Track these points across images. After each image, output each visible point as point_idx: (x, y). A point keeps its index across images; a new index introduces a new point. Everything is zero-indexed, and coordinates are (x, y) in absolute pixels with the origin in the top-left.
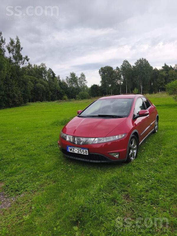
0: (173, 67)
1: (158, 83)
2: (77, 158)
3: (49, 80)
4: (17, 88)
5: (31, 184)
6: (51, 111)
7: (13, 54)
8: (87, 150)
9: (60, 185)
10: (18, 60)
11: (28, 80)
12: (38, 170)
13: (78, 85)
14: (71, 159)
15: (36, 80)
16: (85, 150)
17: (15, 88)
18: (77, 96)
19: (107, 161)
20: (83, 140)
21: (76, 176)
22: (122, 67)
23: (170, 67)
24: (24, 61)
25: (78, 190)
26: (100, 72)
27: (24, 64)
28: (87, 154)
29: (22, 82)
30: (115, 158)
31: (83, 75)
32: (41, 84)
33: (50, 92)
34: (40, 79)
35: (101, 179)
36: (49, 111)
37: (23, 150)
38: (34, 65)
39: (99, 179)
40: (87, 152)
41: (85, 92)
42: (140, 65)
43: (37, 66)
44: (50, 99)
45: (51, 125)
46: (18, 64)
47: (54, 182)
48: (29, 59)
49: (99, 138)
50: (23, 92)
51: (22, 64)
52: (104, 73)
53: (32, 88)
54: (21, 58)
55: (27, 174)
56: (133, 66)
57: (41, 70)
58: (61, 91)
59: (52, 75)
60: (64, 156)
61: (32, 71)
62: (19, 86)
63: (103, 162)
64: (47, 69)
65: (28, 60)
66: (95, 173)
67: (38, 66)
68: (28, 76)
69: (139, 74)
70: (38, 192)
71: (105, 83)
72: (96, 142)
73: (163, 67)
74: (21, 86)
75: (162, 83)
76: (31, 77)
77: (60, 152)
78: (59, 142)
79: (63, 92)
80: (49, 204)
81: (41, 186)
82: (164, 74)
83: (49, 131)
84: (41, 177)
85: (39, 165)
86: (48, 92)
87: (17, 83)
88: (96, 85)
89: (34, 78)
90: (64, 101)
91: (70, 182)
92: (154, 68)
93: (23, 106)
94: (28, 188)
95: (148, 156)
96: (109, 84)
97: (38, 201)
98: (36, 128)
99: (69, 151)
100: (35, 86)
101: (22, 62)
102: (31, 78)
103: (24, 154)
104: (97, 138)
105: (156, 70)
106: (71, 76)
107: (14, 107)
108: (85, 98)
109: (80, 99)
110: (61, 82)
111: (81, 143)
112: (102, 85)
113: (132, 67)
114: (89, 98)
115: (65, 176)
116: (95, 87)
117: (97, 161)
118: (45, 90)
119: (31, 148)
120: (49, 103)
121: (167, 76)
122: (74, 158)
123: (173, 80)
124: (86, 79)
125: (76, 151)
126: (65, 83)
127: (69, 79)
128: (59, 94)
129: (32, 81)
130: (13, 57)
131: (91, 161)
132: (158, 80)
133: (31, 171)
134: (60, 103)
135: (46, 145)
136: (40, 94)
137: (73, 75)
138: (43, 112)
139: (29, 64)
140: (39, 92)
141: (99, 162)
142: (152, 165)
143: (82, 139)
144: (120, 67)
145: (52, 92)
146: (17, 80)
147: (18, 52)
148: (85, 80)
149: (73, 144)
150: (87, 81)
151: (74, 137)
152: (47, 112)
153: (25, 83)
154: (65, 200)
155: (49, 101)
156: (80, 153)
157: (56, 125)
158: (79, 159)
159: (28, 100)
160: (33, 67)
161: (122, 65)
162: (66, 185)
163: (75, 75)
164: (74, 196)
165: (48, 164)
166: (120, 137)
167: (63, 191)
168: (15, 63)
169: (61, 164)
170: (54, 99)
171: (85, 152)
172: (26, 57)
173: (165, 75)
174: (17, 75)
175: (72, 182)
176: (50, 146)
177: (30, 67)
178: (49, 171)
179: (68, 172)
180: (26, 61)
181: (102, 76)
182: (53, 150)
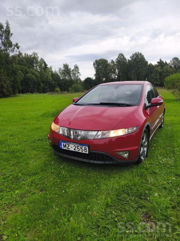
0: (168, 63)
1: (153, 78)
2: (72, 157)
3: (40, 71)
4: (6, 77)
5: (8, 193)
6: (42, 103)
7: (2, 40)
8: (87, 148)
9: (48, 196)
10: (7, 47)
11: (18, 69)
12: (20, 171)
13: (71, 77)
14: (64, 158)
15: (26, 70)
16: (84, 147)
17: (4, 77)
18: (70, 89)
19: (112, 162)
20: (82, 133)
21: (70, 182)
22: (117, 60)
23: (165, 62)
24: (14, 48)
25: (75, 205)
26: (94, 64)
27: (13, 51)
28: (87, 153)
29: (11, 71)
30: (124, 158)
31: (76, 67)
32: (32, 75)
33: (41, 83)
34: (31, 69)
35: (105, 187)
36: (40, 103)
37: (4, 145)
38: (25, 54)
39: (103, 187)
40: (87, 150)
41: (79, 85)
42: (135, 59)
43: (27, 55)
44: (42, 90)
45: (41, 116)
46: (7, 51)
47: (41, 190)
48: (20, 46)
49: (103, 131)
50: (13, 82)
51: (12, 52)
52: (98, 65)
53: (22, 78)
54: (10, 44)
55: (4, 178)
56: (129, 60)
57: (32, 60)
58: (53, 82)
59: (44, 65)
60: (55, 154)
61: (22, 61)
62: (8, 76)
63: (107, 163)
64: (39, 59)
65: (18, 48)
66: (97, 178)
67: (29, 55)
68: (19, 65)
69: (134, 69)
70: (16, 206)
71: (99, 76)
72: (100, 137)
73: (158, 62)
74: (10, 76)
75: (157, 79)
76: (22, 66)
77: (50, 148)
78: (49, 136)
79: (55, 84)
80: (30, 230)
81: (22, 196)
82: (159, 69)
83: (38, 122)
84: (23, 182)
85: (23, 165)
86: (39, 83)
87: (6, 72)
88: (90, 78)
89: (25, 68)
90: (56, 93)
91: (63, 191)
92: (149, 63)
93: (13, 97)
94: (2, 200)
95: (160, 155)
96: (104, 77)
97: (13, 224)
98: (24, 119)
99: (63, 148)
100: (25, 76)
101: (12, 50)
102: (21, 68)
103: (4, 150)
104: (101, 131)
105: (151, 65)
106: (64, 68)
107: (2, 98)
108: (78, 91)
109: (73, 92)
110: (53, 73)
111: (79, 137)
112: (97, 78)
113: (127, 61)
114: (82, 92)
115: (56, 182)
116: (88, 80)
117: (99, 162)
118: (36, 81)
119: (14, 142)
120: (41, 95)
121: (162, 71)
122: (69, 157)
123: (167, 76)
124: (79, 71)
125: (72, 147)
126: (57, 74)
127: (62, 71)
128: (51, 86)
129: (22, 71)
130: (2, 43)
131: (92, 161)
132: (153, 75)
133: (10, 174)
134: (52, 95)
135: (33, 139)
136: (31, 85)
137: (66, 66)
138: (33, 103)
139: (19, 52)
140: (30, 83)
141: (103, 162)
142: (168, 168)
143: (80, 133)
144: (115, 61)
145: (43, 83)
146: (6, 69)
147: (7, 38)
148: (79, 73)
149: (67, 139)
150: (80, 74)
151: (69, 129)
152: (38, 104)
153: (14, 72)
154: (55, 222)
155: (40, 93)
156: (77, 151)
157: (47, 116)
158: (76, 158)
159: (18, 91)
160: (24, 56)
161: (117, 58)
162: (57, 196)
163: (68, 67)
164: (70, 215)
165: (34, 164)
166: (130, 131)
167: (53, 207)
168: (4, 50)
169: (51, 164)
170: (45, 91)
171: (84, 150)
172: (17, 44)
173: (160, 71)
174: (6, 63)
175: (66, 192)
176: (38, 141)
177: (21, 56)
178: (35, 174)
179: (59, 176)
180: (16, 48)
181: (96, 69)
182: (42, 145)
